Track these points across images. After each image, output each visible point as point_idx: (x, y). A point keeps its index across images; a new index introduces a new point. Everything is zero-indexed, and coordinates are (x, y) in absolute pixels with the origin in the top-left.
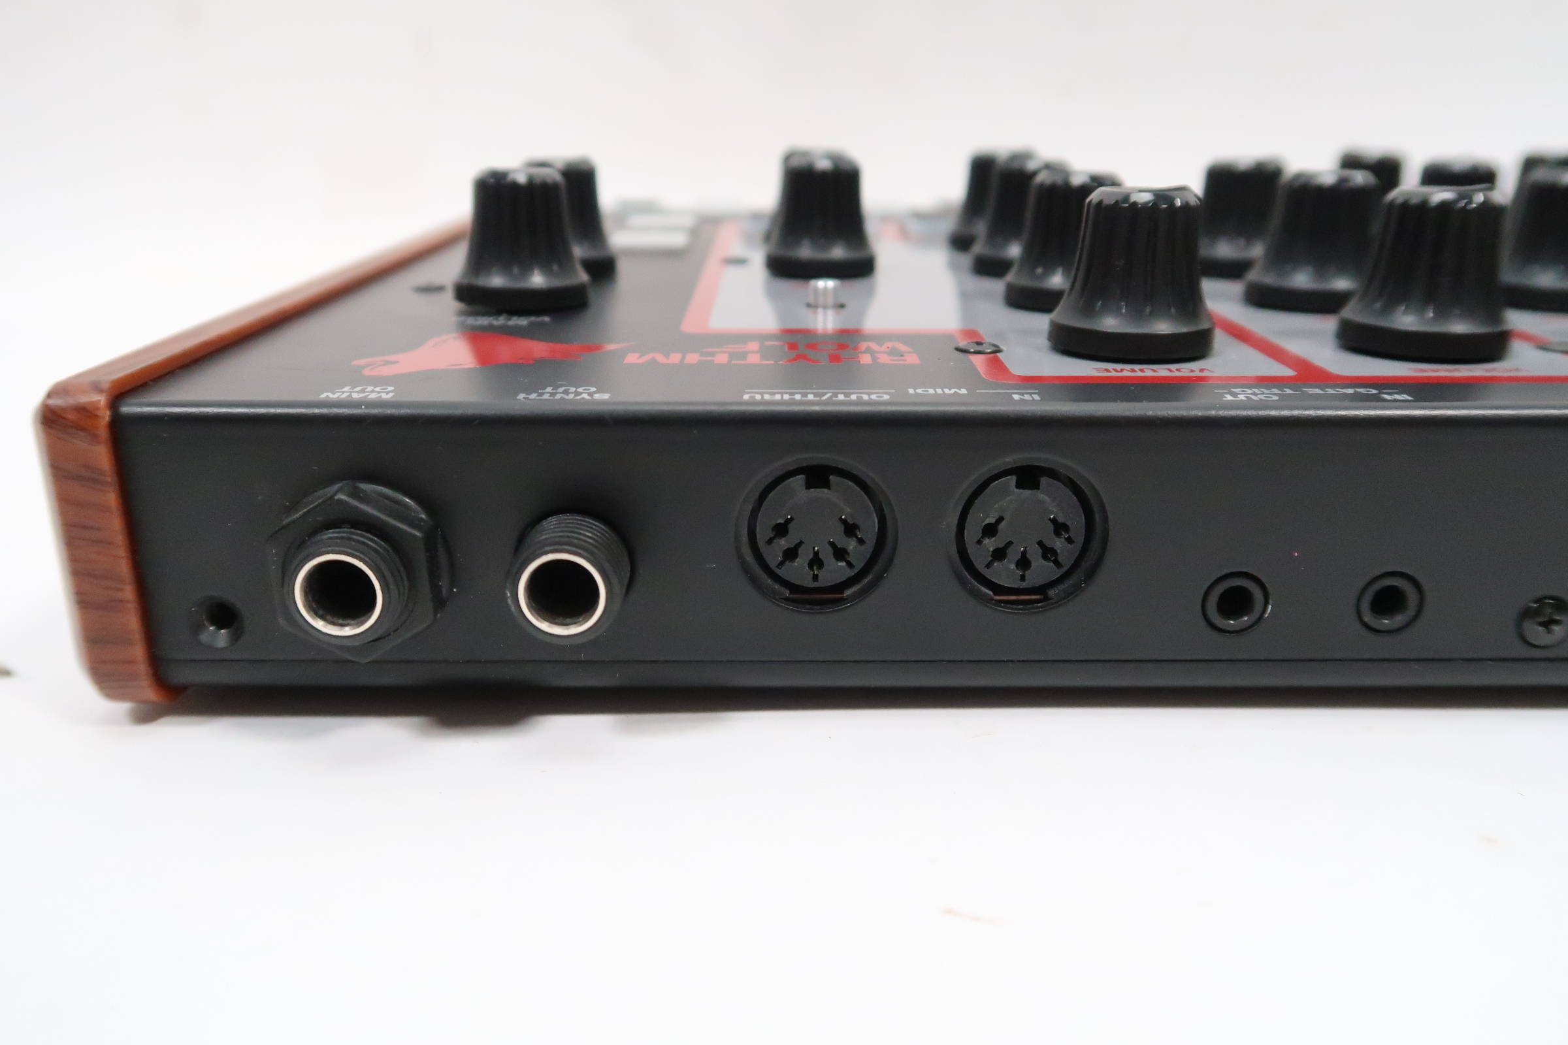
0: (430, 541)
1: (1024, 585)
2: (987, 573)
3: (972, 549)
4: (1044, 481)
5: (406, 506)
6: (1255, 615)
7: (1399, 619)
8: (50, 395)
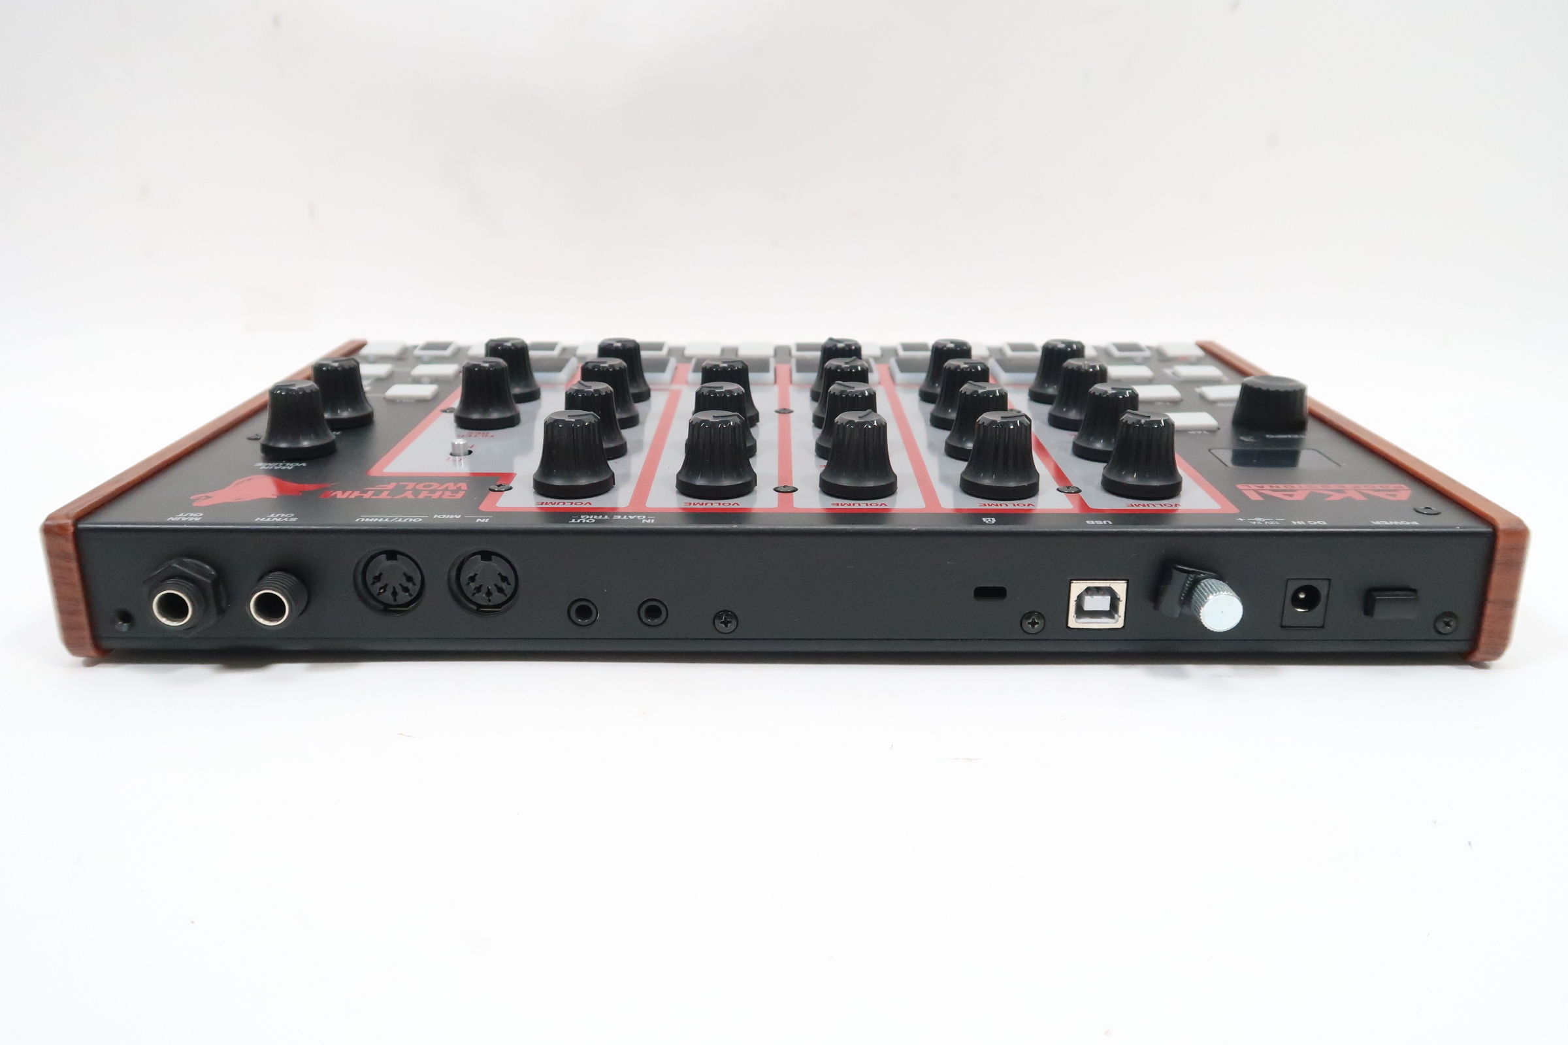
0: (216, 583)
1: (491, 604)
2: (473, 598)
3: (464, 588)
4: (493, 557)
5: (206, 569)
6: (593, 618)
7: (657, 621)
8: (48, 519)
